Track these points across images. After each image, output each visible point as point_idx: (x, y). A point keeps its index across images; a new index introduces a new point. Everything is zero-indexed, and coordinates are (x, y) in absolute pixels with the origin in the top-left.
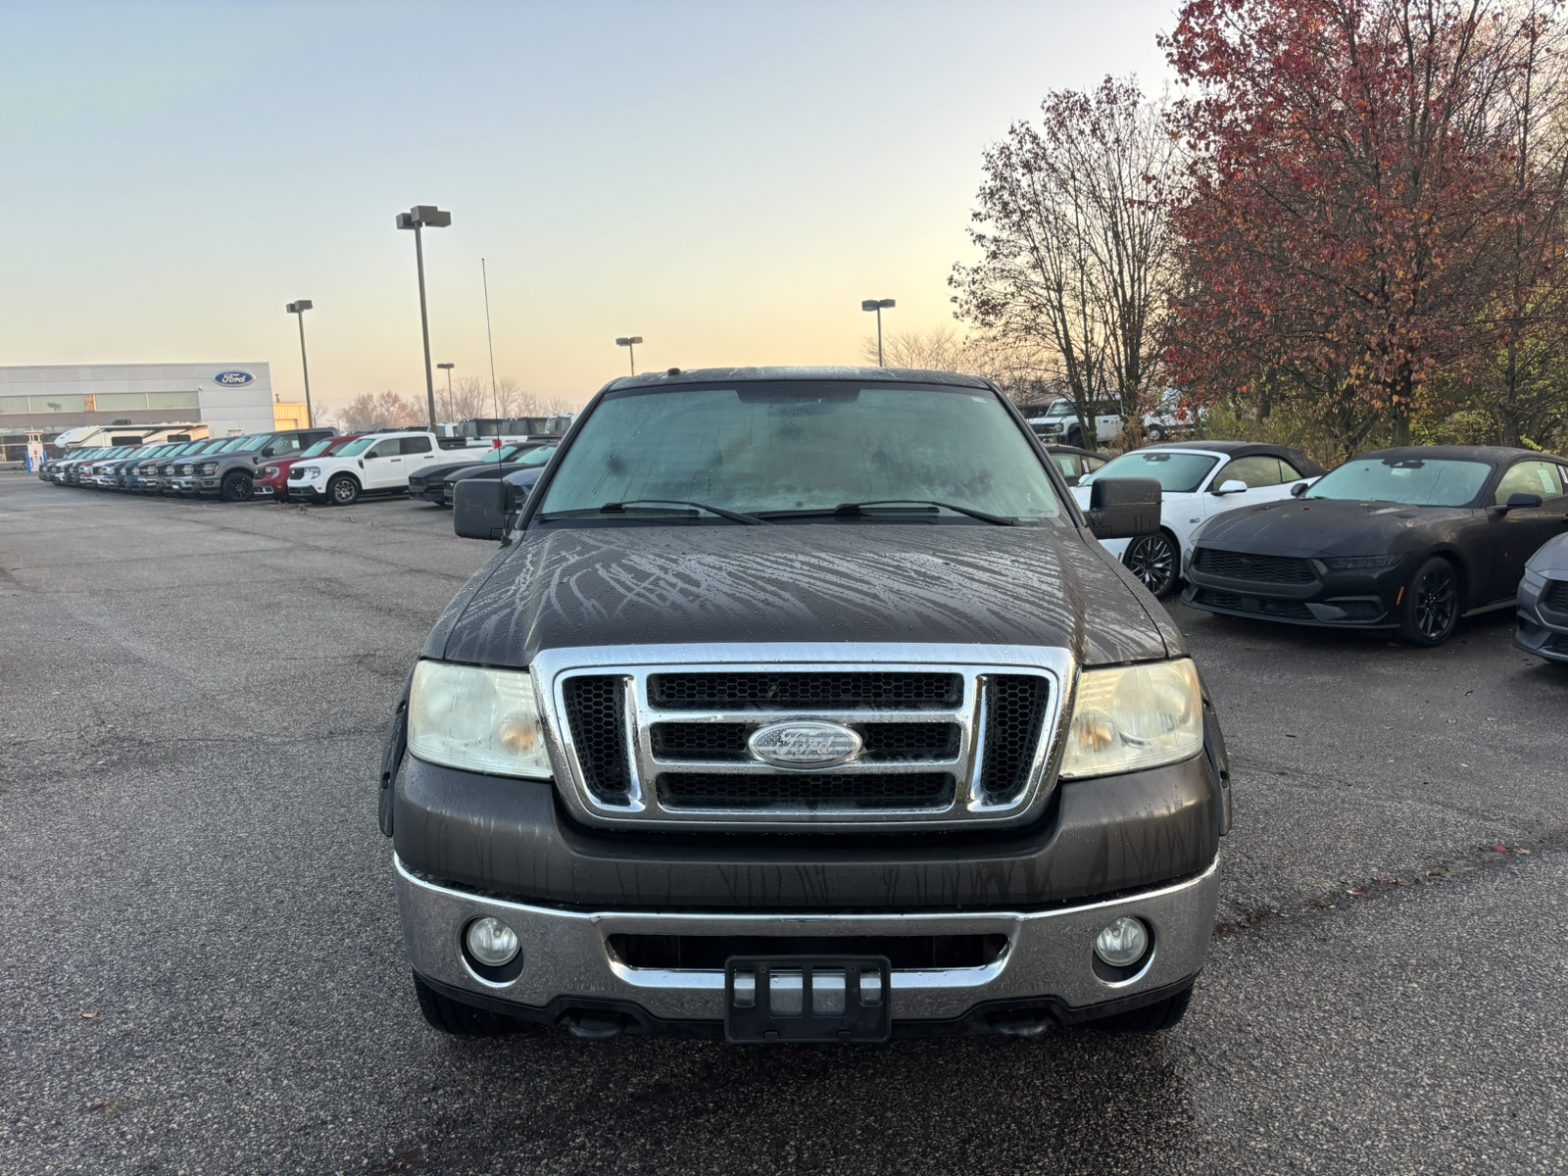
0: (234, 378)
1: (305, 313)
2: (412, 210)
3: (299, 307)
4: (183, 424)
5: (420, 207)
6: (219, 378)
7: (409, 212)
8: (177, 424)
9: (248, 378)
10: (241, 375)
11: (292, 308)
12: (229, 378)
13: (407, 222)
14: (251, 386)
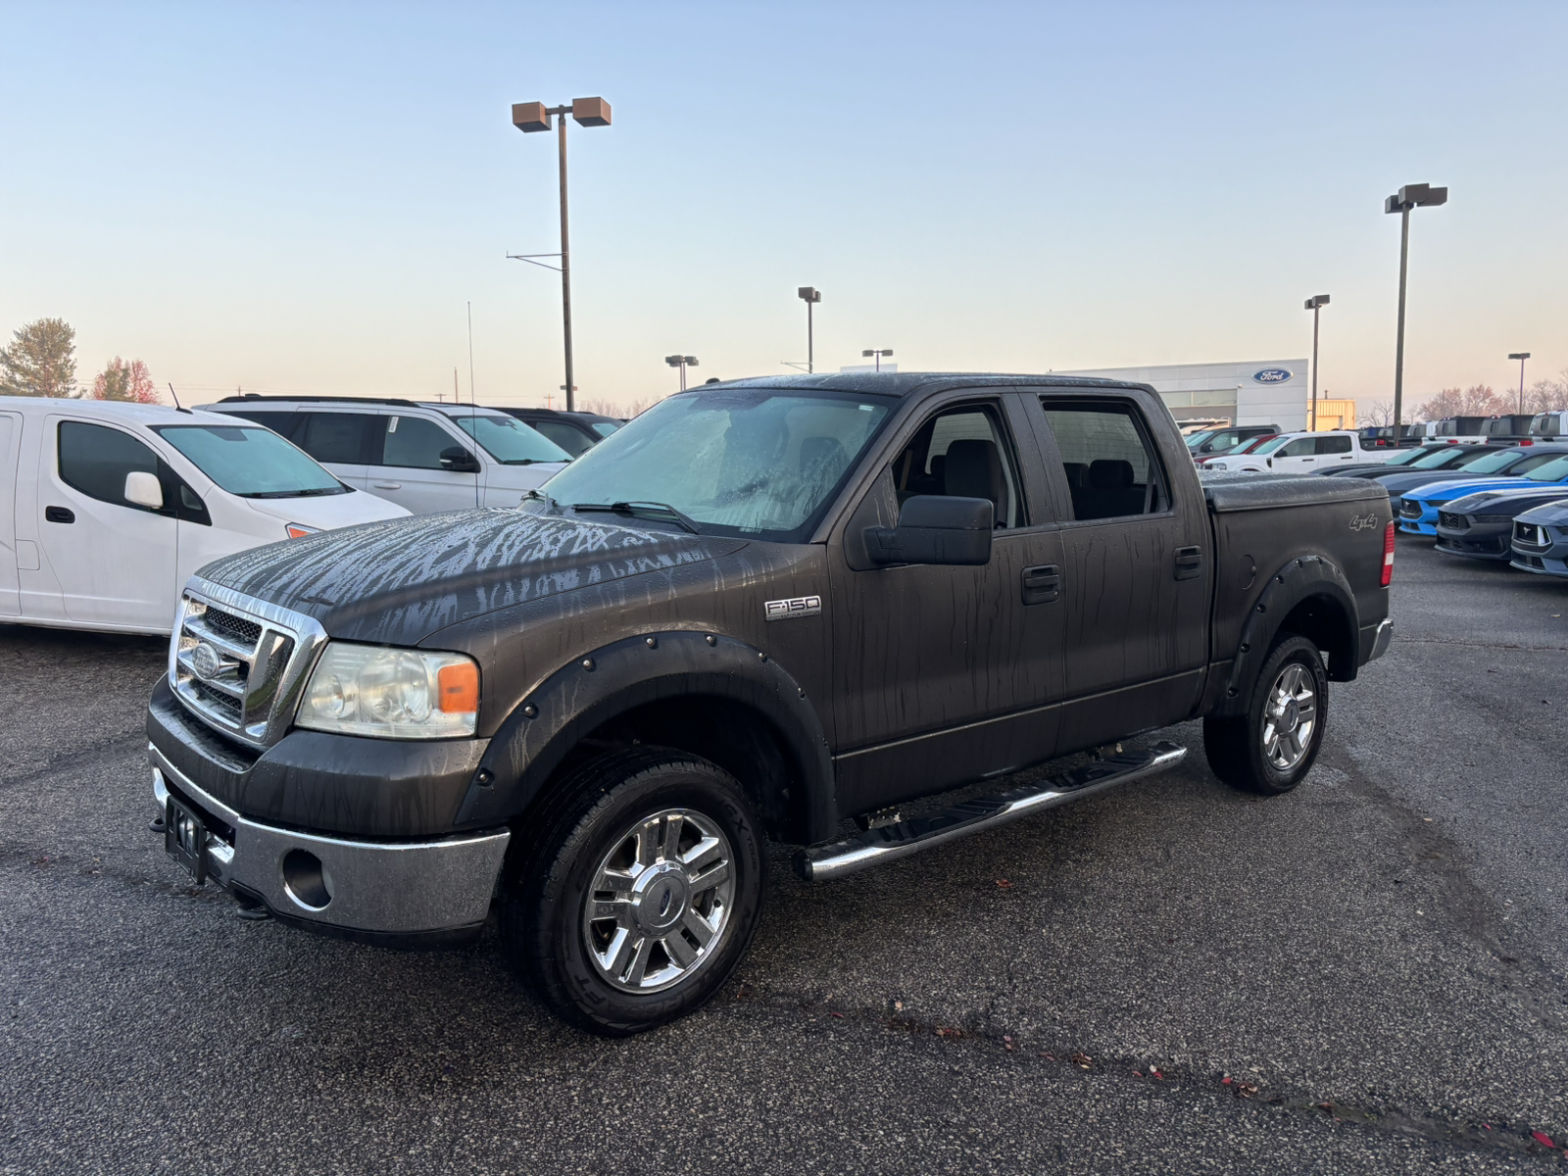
0: (1272, 375)
1: (1324, 308)
2: (1400, 191)
3: (1317, 302)
4: (1207, 420)
5: (1408, 188)
6: (1258, 376)
7: (1397, 193)
8: (1203, 420)
9: (1286, 375)
10: (1280, 372)
11: (1309, 305)
12: (1267, 376)
13: (1395, 205)
14: (1288, 383)
